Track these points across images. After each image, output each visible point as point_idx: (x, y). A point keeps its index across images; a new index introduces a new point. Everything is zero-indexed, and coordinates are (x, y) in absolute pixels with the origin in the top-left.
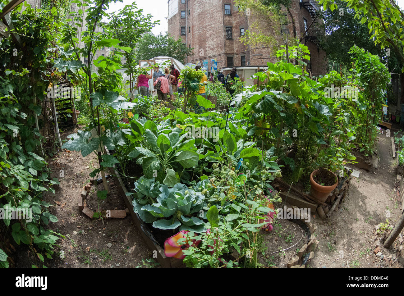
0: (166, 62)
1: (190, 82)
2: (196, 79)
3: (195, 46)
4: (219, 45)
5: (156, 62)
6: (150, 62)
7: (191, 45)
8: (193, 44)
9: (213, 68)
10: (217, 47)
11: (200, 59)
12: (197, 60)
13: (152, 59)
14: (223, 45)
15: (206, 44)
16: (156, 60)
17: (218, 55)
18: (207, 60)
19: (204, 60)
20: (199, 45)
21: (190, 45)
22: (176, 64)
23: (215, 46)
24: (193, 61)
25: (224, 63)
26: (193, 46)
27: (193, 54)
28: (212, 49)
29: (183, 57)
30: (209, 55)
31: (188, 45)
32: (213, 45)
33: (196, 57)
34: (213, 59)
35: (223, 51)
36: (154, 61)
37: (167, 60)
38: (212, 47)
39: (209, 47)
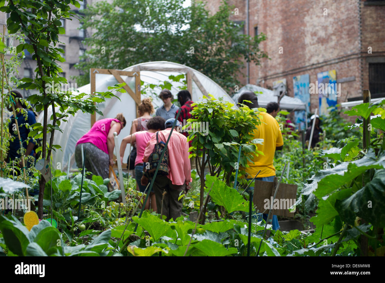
0: (170, 81)
1: (215, 140)
2: (234, 133)
3: (271, 31)
4: (342, 26)
5: (142, 78)
6: (124, 78)
7: (260, 28)
8: (266, 25)
9: (324, 101)
10: (338, 32)
11: (285, 74)
12: (276, 76)
13: (130, 69)
14: (356, 26)
15: (305, 26)
16: (142, 73)
17: (342, 59)
18: (307, 75)
19: (299, 77)
20: (284, 28)
21: (256, 29)
22: (200, 87)
23: (331, 30)
24: (265, 78)
25: (357, 84)
26: (265, 30)
27: (265, 56)
28: (322, 41)
29: (232, 65)
30: (314, 60)
31: (252, 29)
32: (325, 28)
33: (275, 67)
34: (325, 74)
35: (355, 46)
36: (137, 76)
37: (176, 74)
38: (322, 34)
39: (314, 34)
